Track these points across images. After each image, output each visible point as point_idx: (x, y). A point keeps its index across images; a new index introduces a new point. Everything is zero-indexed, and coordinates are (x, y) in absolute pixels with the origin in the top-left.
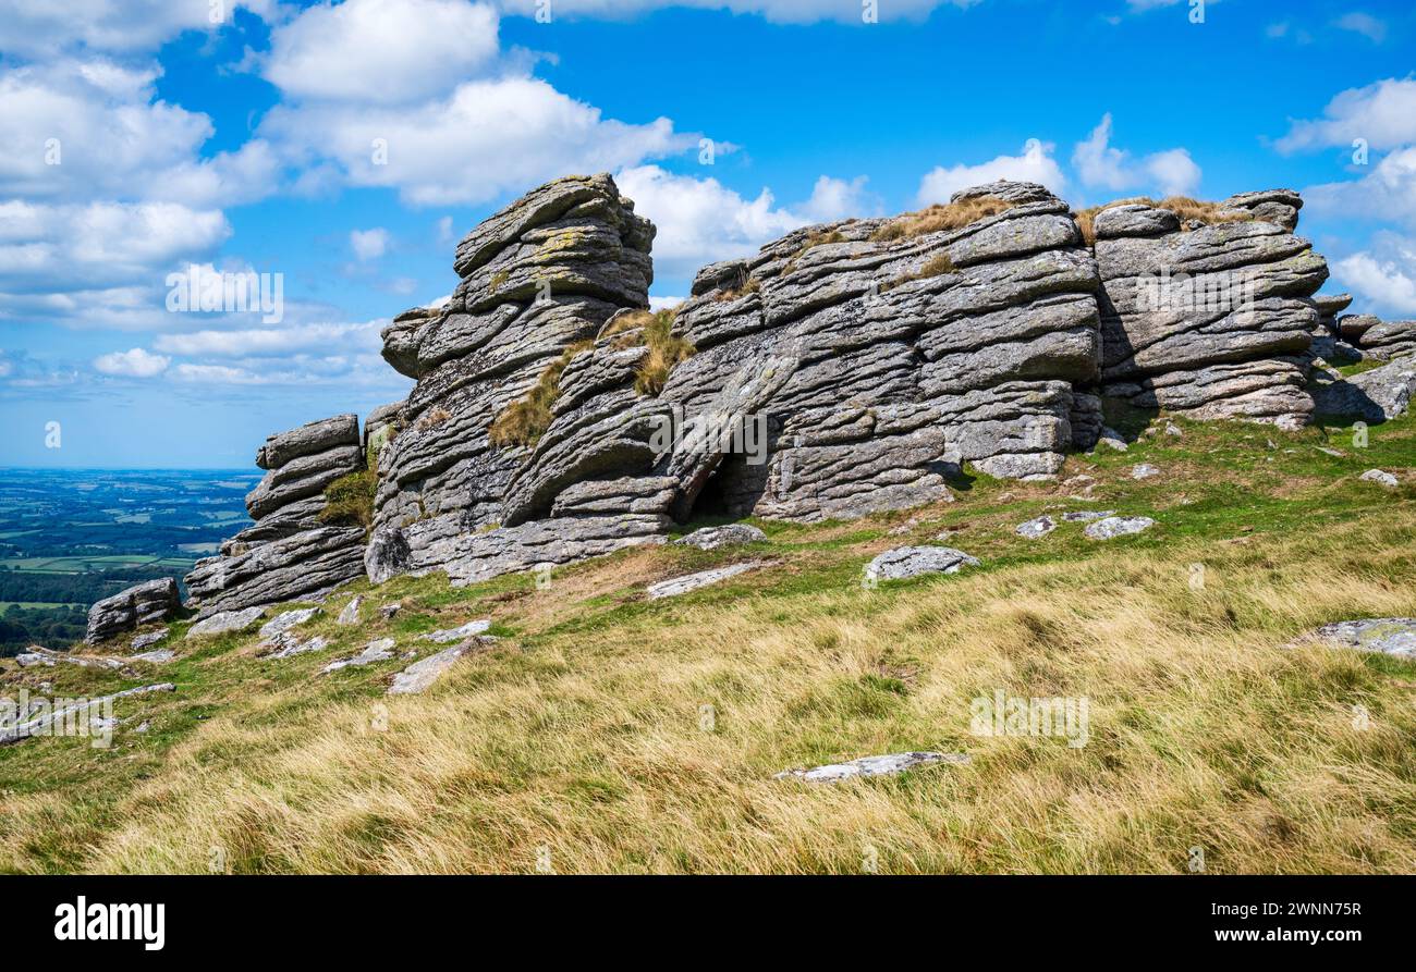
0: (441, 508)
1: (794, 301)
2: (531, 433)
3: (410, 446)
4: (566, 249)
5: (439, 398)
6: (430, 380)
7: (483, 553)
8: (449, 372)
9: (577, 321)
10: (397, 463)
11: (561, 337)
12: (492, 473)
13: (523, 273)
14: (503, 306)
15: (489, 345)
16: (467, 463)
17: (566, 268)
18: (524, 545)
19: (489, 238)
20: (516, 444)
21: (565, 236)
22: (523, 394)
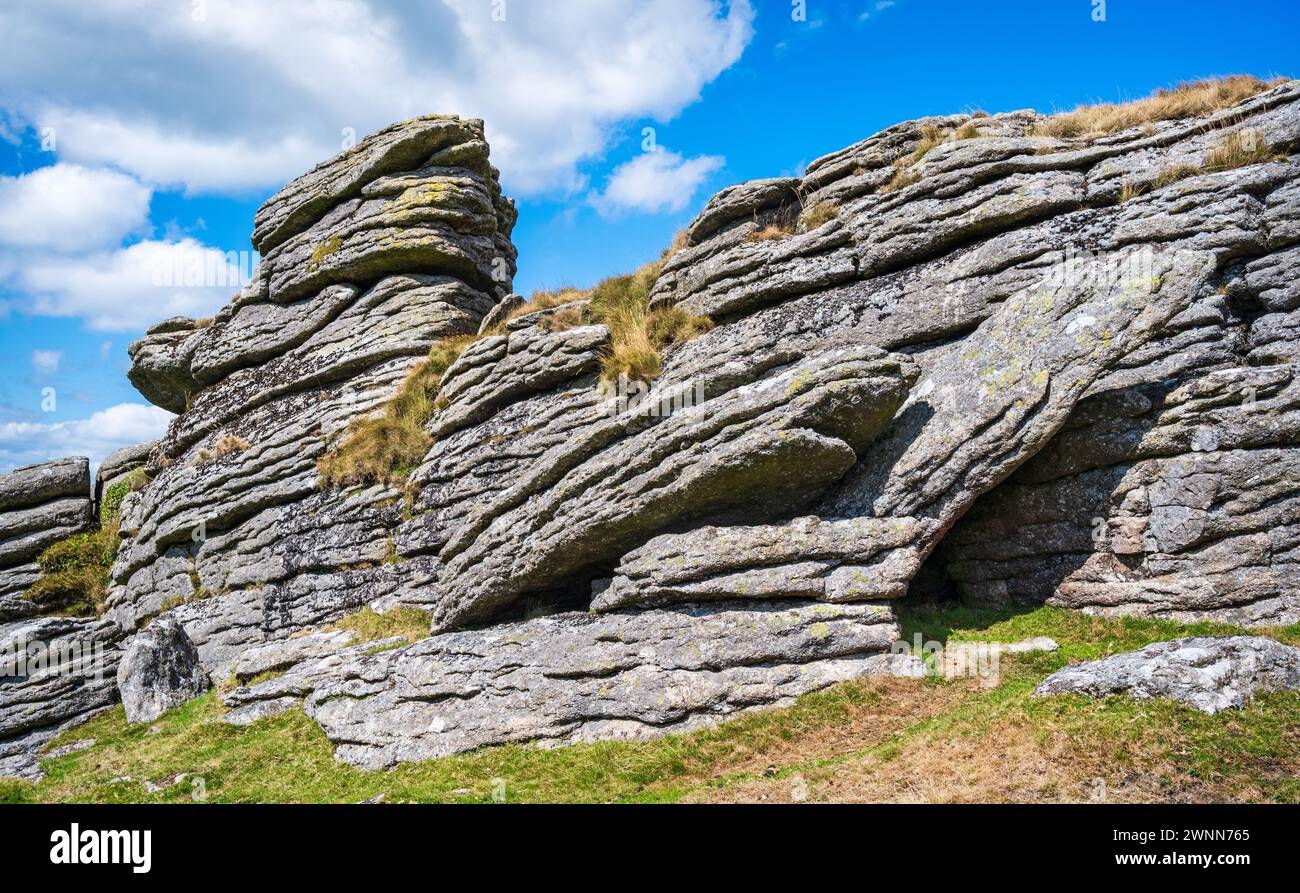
0: (229, 582)
1: (935, 224)
2: (395, 464)
3: (181, 489)
4: (433, 204)
5: (228, 420)
6: (210, 397)
7: (433, 691)
8: (243, 384)
9: (447, 309)
10: (157, 516)
11: (427, 329)
12: (324, 528)
13: (366, 237)
14: (330, 288)
15: (307, 344)
16: (279, 513)
17: (432, 231)
18: (548, 676)
19: (311, 194)
20: (369, 481)
21: (432, 186)
22: (374, 408)
